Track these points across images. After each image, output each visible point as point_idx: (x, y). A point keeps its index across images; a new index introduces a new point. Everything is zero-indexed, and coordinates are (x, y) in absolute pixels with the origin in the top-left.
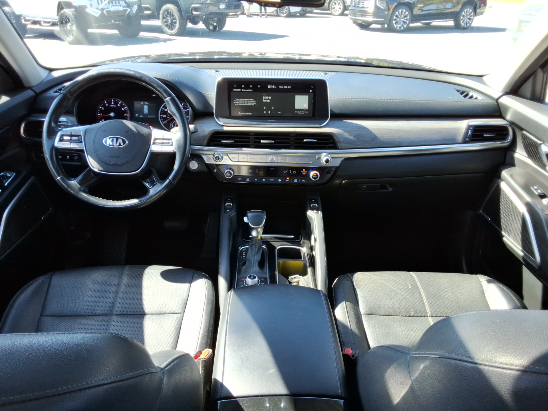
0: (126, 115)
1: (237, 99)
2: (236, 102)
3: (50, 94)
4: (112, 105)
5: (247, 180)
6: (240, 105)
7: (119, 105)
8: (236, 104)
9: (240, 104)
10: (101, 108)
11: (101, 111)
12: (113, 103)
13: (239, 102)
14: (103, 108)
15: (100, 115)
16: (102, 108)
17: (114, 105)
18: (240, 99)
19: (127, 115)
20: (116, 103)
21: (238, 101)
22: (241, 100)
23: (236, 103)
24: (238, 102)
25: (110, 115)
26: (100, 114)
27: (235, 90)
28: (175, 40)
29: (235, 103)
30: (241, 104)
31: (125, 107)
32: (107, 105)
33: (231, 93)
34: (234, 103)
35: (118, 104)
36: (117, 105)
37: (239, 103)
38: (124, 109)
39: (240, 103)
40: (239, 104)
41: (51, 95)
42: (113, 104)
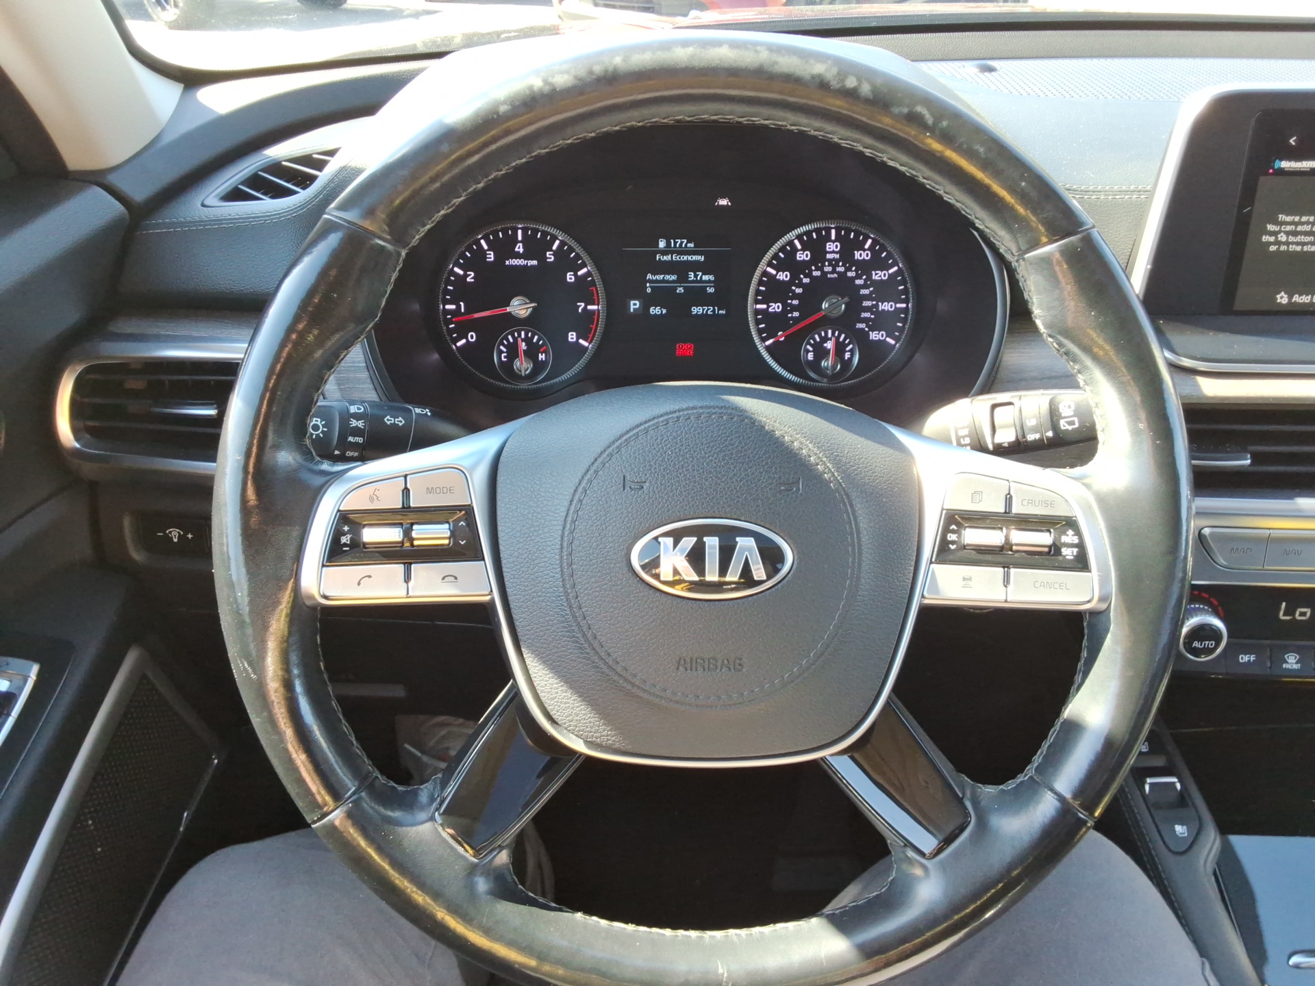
0: (585, 309)
1: (1289, 219)
2: (1275, 234)
3: (203, 205)
4: (518, 256)
5: (1284, 666)
6: (1299, 248)
7: (550, 258)
8: (1273, 248)
9: (1297, 244)
10: (461, 272)
11: (462, 291)
12: (519, 248)
13: (1295, 234)
14: (472, 274)
15: (456, 313)
16: (466, 276)
17: (524, 256)
18: (1304, 219)
19: (589, 307)
20: (536, 247)
21: (1289, 228)
22: (1308, 223)
23: (1278, 243)
24: (1288, 233)
25: (509, 309)
26: (459, 307)
27: (1285, 164)
28: (440, 11)
29: (1272, 239)
30: (1303, 244)
31: (584, 265)
32: (491, 257)
33: (1263, 180)
34: (1265, 238)
35: (548, 254)
36: (542, 259)
37: (1291, 239)
38: (575, 275)
39: (1299, 238)
40: (1292, 248)
41: (205, 213)
42: (521, 250)
